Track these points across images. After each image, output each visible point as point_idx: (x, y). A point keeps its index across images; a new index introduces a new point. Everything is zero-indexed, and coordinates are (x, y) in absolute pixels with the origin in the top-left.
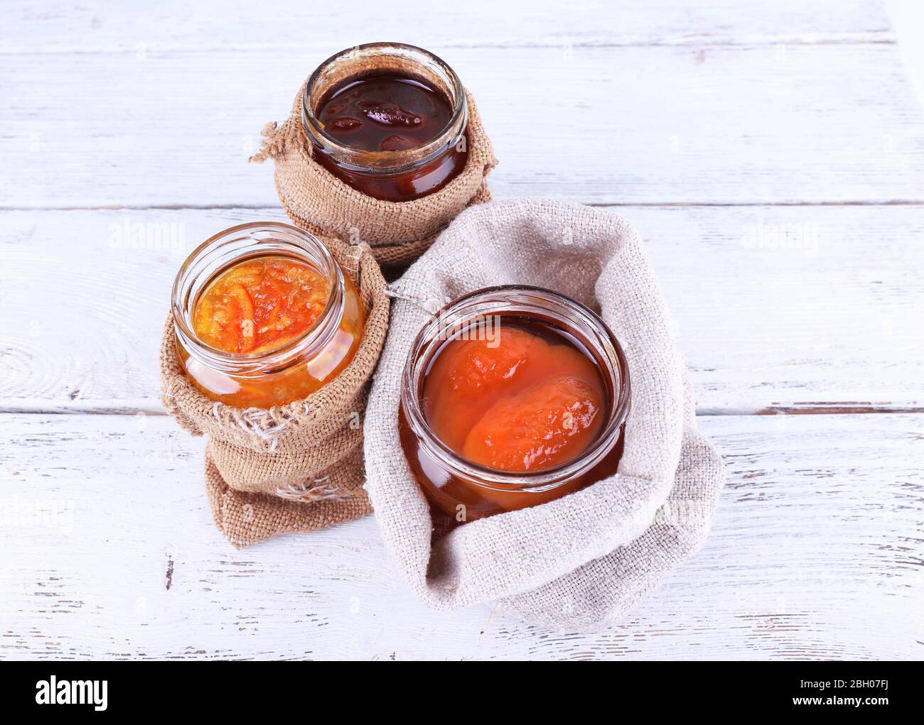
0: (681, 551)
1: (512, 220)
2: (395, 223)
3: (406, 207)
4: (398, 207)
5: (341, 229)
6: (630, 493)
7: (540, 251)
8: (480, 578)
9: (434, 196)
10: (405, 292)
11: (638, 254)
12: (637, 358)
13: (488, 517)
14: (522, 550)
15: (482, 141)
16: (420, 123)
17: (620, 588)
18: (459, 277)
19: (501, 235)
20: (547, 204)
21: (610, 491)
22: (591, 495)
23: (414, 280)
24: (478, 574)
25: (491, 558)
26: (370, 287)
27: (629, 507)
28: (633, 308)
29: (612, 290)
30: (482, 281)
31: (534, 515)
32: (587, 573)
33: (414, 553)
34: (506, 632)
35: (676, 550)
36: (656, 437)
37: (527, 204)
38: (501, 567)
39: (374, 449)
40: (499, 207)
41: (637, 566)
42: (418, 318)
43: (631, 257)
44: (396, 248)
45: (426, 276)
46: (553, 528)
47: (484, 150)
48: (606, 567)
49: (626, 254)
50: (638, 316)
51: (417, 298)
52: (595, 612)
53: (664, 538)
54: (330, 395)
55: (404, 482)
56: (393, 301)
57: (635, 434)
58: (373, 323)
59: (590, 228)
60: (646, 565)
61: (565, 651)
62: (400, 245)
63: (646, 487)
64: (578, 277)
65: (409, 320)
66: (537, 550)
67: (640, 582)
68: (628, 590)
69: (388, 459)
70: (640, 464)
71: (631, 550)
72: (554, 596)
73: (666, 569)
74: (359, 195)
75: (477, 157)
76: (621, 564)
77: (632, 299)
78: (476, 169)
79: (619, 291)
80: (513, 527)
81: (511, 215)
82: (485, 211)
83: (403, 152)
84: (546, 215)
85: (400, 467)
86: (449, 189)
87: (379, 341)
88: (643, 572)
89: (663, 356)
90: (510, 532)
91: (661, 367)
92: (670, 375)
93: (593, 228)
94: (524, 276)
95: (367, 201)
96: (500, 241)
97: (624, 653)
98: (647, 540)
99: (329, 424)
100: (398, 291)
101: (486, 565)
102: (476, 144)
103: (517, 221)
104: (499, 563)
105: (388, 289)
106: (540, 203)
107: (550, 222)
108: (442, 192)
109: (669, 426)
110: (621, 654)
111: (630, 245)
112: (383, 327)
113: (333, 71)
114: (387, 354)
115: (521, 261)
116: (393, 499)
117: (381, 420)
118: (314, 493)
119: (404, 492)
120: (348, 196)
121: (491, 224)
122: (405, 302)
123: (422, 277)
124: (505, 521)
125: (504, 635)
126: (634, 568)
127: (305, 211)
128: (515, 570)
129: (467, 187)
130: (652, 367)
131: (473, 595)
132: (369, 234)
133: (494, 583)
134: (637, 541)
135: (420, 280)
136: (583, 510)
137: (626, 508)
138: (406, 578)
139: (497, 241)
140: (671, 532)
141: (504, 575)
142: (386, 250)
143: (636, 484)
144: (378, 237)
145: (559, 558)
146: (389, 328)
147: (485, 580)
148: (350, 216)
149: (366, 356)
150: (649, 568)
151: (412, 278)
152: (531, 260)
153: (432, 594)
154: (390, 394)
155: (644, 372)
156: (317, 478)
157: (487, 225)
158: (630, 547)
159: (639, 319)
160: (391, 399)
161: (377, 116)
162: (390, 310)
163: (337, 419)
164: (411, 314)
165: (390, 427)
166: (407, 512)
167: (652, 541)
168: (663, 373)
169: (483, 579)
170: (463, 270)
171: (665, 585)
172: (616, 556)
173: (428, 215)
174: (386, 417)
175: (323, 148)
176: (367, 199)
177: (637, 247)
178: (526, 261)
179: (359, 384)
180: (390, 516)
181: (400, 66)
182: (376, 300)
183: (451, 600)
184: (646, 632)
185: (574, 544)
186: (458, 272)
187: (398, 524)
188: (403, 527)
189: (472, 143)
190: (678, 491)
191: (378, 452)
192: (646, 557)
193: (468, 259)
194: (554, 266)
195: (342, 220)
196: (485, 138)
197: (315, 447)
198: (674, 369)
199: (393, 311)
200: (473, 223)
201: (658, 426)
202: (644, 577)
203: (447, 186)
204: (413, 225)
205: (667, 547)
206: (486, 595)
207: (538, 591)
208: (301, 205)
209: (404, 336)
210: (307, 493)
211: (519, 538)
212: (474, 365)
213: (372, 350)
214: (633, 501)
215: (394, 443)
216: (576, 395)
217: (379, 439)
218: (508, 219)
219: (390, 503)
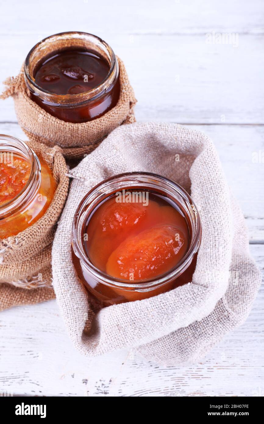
0: (231, 324)
1: (143, 134)
2: (77, 135)
3: (81, 127)
4: (77, 126)
5: (48, 138)
6: (195, 295)
7: (162, 151)
8: (110, 340)
9: (98, 120)
10: (77, 175)
11: (212, 155)
12: (206, 216)
13: (117, 304)
14: (134, 325)
15: (127, 89)
16: (93, 78)
17: (196, 344)
18: (110, 167)
19: (138, 142)
20: (163, 125)
21: (184, 293)
22: (173, 295)
23: (83, 168)
24: (109, 337)
25: (117, 328)
26: (58, 172)
27: (194, 302)
28: (207, 186)
29: (196, 176)
30: (124, 169)
31: (141, 305)
32: (178, 334)
33: (75, 323)
34: (136, 364)
35: (228, 324)
36: (212, 262)
37: (151, 125)
38: (122, 333)
39: (56, 263)
40: (136, 126)
41: (206, 332)
42: (84, 190)
43: (207, 157)
44: (79, 149)
45: (90, 165)
46: (151, 313)
47: (128, 94)
48: (189, 332)
49: (205, 155)
50: (209, 191)
51: (84, 178)
52: (182, 356)
53: (221, 317)
54: (31, 233)
55: (72, 283)
56: (71, 180)
57: (202, 259)
58: (59, 192)
59: (186, 139)
60: (211, 332)
61: (168, 376)
62: (82, 147)
63: (204, 291)
64: (184, 166)
65: (79, 191)
66: (142, 325)
67: (208, 341)
68: (201, 345)
69: (63, 270)
70: (202, 277)
71: (203, 323)
72: (160, 347)
73: (223, 334)
74: (54, 119)
75: (124, 98)
76: (197, 330)
77: (206, 181)
78: (123, 105)
79: (200, 176)
80: (129, 311)
81: (143, 131)
82: (128, 128)
83: (78, 95)
84: (162, 131)
85: (70, 274)
86: (106, 116)
87: (61, 202)
88: (209, 336)
89: (221, 214)
90: (127, 314)
91: (219, 221)
92: (224, 226)
93: (188, 140)
94: (152, 165)
95: (59, 122)
96: (137, 146)
97: (201, 379)
98: (212, 317)
99: (33, 249)
100: (74, 174)
101: (114, 332)
102: (124, 91)
103: (146, 135)
104: (121, 331)
105: (68, 173)
106: (159, 125)
107: (164, 135)
108: (102, 118)
109: (221, 256)
110: (199, 379)
111: (207, 150)
112: (64, 194)
113: (44, 48)
114: (65, 210)
115: (151, 157)
116: (65, 292)
117: (60, 248)
118: (33, 284)
119: (72, 288)
120: (48, 120)
121: (132, 136)
122: (78, 180)
123: (88, 166)
124: (125, 307)
125: (135, 365)
126: (204, 333)
127: (29, 127)
128: (130, 335)
129: (118, 115)
130: (214, 221)
131: (106, 349)
132: (63, 141)
133: (119, 342)
134: (207, 318)
135: (87, 168)
136: (168, 303)
137: (193, 303)
138: (70, 337)
139: (136, 146)
140: (226, 313)
141: (124, 338)
142: (74, 150)
143: (198, 289)
144: (68, 142)
145: (156, 329)
146: (68, 195)
147: (113, 340)
148: (51, 130)
149: (53, 211)
150: (213, 333)
151: (82, 167)
152: (157, 156)
153: (84, 347)
154: (66, 233)
155: (209, 224)
156: (34, 276)
157: (129, 137)
158: (203, 321)
159: (210, 193)
160: (66, 235)
161: (68, 74)
162: (70, 185)
163: (37, 246)
164: (80, 187)
165: (65, 252)
166: (73, 300)
167: (215, 318)
168: (220, 225)
169: (112, 340)
170: (112, 162)
171: (227, 340)
172: (194, 326)
173: (95, 131)
174: (63, 246)
175: (35, 93)
176: (58, 121)
177: (211, 151)
178: (154, 157)
179: (49, 227)
180: (63, 302)
181: (84, 45)
182: (61, 179)
183: (94, 351)
184: (214, 367)
185: (164, 322)
186: (109, 164)
187: (67, 307)
188: (70, 308)
189: (121, 89)
190: (233, 289)
191: (58, 265)
192: (211, 327)
193: (115, 156)
194: (171, 160)
195: (47, 133)
196: (129, 87)
197: (28, 260)
198: (227, 223)
199: (71, 185)
200: (121, 136)
201: (214, 256)
202: (210, 338)
203: (106, 114)
204: (88, 136)
205: (223, 322)
206: (114, 349)
207: (152, 344)
208: (26, 124)
209: (76, 200)
210: (29, 284)
211: (132, 318)
212: (115, 217)
213: (56, 208)
214: (197, 299)
215: (67, 260)
216: (171, 236)
217: (59, 258)
218: (141, 134)
219: (64, 295)
